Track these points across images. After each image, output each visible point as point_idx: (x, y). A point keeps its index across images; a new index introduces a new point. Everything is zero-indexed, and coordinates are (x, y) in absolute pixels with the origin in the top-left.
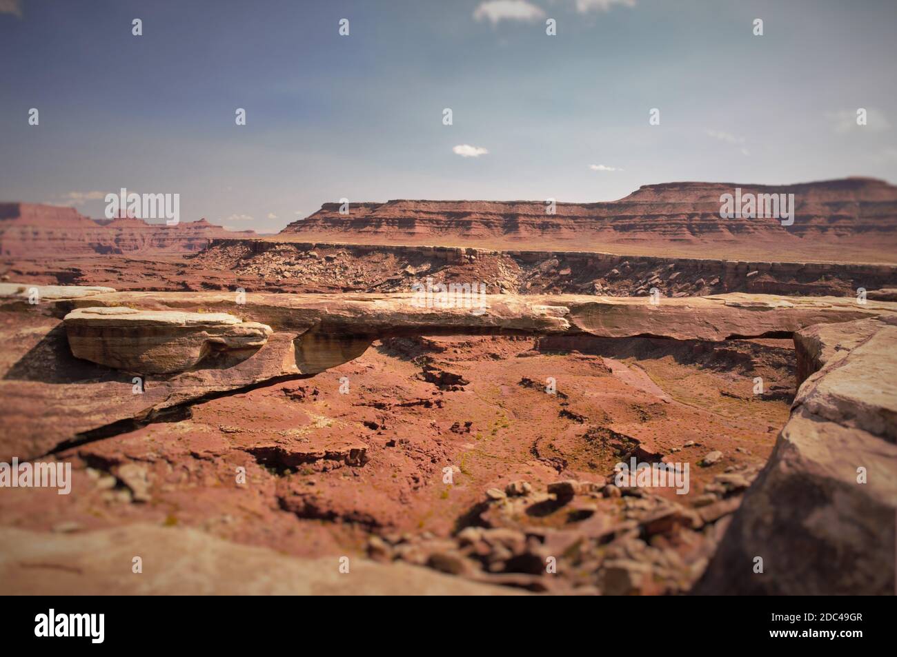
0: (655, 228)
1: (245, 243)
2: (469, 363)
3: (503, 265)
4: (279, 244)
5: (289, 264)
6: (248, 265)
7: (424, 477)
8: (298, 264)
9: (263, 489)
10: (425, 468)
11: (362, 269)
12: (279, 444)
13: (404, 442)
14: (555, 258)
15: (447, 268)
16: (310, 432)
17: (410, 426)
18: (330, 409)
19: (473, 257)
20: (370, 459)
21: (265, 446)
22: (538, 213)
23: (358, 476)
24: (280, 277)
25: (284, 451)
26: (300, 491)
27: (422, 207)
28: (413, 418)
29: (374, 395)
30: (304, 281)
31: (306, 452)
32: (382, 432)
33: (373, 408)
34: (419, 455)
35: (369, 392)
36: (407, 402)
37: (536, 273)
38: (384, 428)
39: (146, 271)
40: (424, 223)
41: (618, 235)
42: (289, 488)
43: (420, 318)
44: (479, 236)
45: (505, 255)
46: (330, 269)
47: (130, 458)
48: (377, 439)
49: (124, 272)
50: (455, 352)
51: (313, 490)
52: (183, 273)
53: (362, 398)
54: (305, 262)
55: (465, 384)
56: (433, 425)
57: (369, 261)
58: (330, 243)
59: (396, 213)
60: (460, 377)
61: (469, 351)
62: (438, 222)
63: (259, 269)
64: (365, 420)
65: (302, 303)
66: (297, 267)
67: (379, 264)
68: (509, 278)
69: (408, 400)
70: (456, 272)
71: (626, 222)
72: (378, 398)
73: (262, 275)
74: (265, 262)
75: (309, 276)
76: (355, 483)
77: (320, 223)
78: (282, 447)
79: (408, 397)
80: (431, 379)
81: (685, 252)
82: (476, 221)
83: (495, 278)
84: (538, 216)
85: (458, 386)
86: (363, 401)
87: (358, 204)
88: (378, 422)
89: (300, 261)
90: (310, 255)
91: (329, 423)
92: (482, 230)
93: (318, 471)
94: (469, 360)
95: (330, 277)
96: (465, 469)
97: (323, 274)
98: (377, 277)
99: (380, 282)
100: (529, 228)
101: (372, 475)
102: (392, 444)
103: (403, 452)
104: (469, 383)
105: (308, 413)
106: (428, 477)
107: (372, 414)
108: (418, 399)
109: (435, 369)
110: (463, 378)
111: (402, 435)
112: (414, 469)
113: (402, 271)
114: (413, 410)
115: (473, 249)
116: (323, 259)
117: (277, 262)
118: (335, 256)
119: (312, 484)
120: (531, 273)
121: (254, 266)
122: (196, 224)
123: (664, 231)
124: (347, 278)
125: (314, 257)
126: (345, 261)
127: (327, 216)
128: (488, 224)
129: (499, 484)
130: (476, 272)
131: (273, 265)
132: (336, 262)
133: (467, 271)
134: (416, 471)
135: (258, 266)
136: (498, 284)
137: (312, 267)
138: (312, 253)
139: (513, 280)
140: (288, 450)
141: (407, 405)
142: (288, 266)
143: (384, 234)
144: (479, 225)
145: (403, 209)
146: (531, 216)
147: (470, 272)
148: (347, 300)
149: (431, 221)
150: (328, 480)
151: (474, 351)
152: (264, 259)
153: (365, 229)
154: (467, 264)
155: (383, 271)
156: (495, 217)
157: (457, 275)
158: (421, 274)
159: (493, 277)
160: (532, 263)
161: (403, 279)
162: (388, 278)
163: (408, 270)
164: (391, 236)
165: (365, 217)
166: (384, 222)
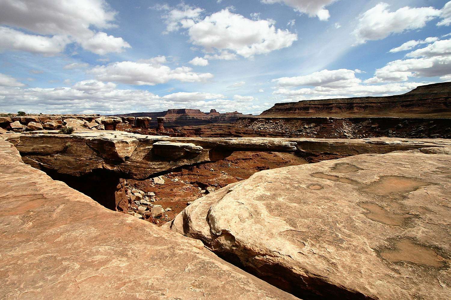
1: (249, 118)
3: (345, 123)
4: (260, 118)
5: (263, 125)
6: (250, 126)
8: (266, 125)
11: (288, 126)
14: (370, 120)
15: (321, 125)
19: (332, 121)
22: (363, 102)
24: (259, 130)
27: (312, 103)
30: (268, 131)
37: (361, 127)
39: (219, 128)
40: (313, 109)
44: (336, 113)
45: (346, 120)
46: (277, 127)
47: (209, 185)
49: (213, 129)
50: (322, 157)
52: (230, 128)
54: (268, 124)
57: (291, 123)
58: (277, 117)
59: (302, 105)
61: (328, 157)
62: (318, 108)
63: (253, 127)
66: (265, 126)
67: (294, 124)
68: (347, 129)
70: (324, 126)
71: (408, 103)
73: (254, 129)
75: (269, 129)
77: (274, 110)
84: (363, 103)
92: (337, 110)
95: (276, 129)
97: (274, 128)
98: (294, 129)
99: (295, 131)
113: (303, 127)
115: (332, 117)
116: (275, 123)
117: (259, 125)
118: (279, 122)
122: (234, 113)
124: (282, 129)
125: (271, 122)
126: (282, 123)
127: (276, 108)
128: (340, 108)
130: (333, 127)
131: (257, 126)
132: (279, 124)
136: (342, 131)
137: (271, 126)
139: (349, 129)
143: (297, 113)
144: (336, 108)
145: (304, 104)
146: (360, 103)
147: (330, 127)
149: (315, 107)
151: (330, 157)
152: (255, 124)
153: (290, 112)
154: (329, 123)
155: (296, 127)
156: (343, 105)
157: (325, 128)
158: (311, 128)
159: (341, 128)
160: (358, 122)
161: (303, 129)
162: (298, 129)
163: (305, 126)
164: (300, 114)
165: (290, 108)
166: (297, 109)
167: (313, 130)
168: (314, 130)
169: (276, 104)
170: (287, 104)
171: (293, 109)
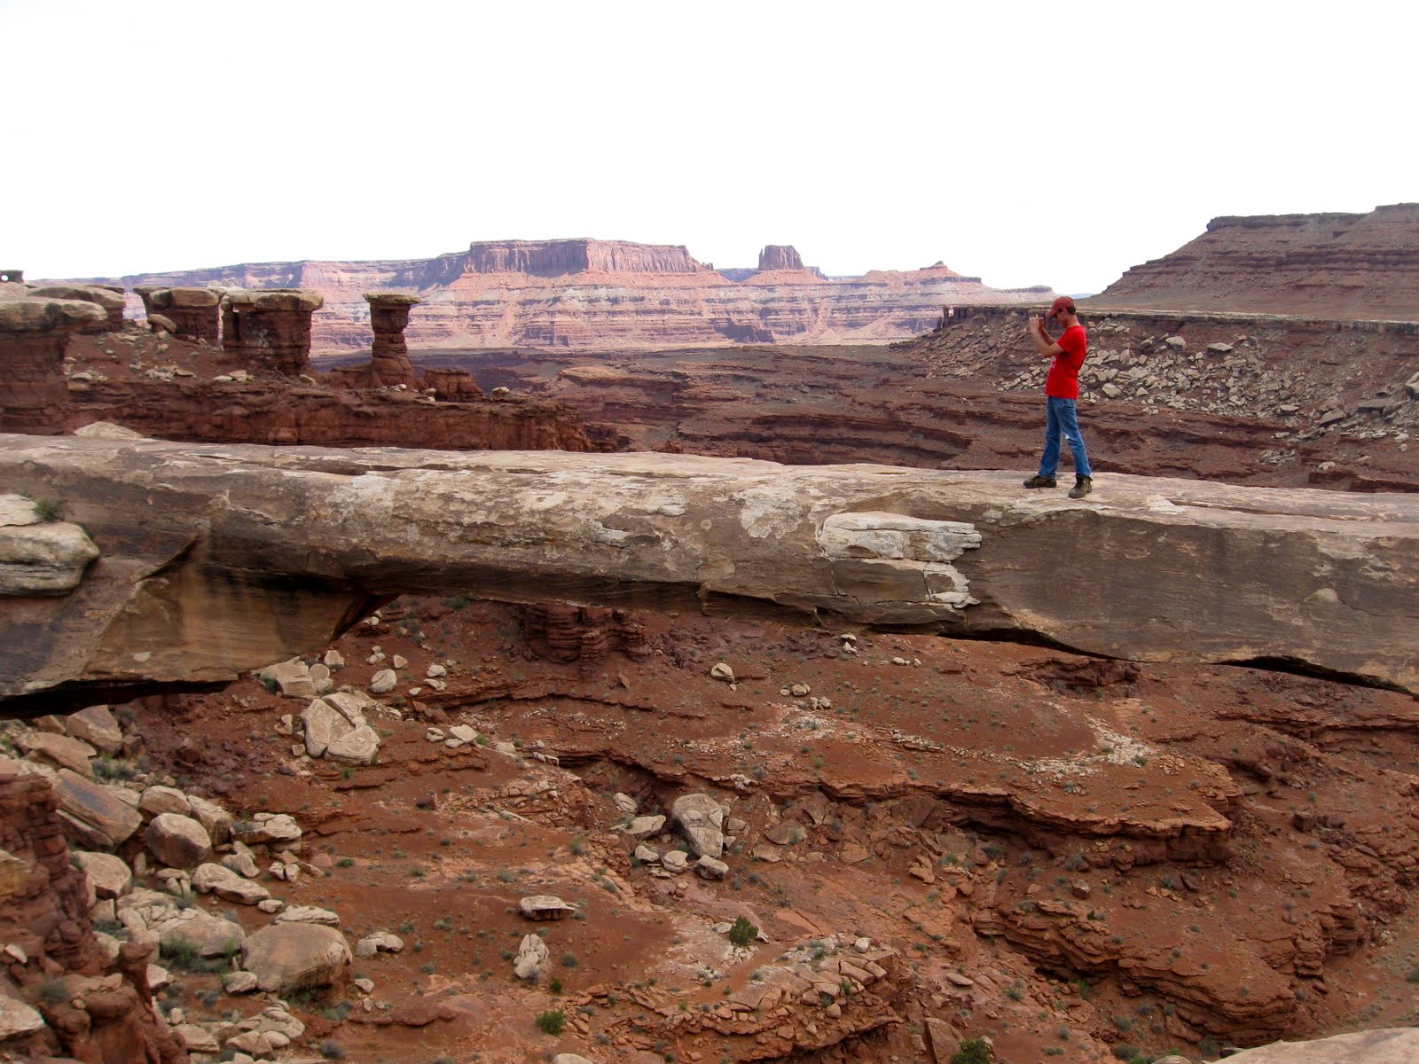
4: (1097, 319)
5: (1117, 364)
6: (1023, 366)
7: (1369, 919)
8: (1137, 364)
10: (1376, 896)
11: (1294, 379)
12: (1014, 791)
13: (1329, 823)
16: (1090, 771)
17: (1355, 785)
18: (1154, 721)
20: (1232, 855)
21: (981, 791)
23: (1196, 891)
25: (1023, 806)
26: (1048, 904)
28: (1367, 766)
29: (1276, 696)
31: (1073, 818)
32: (1279, 791)
33: (1264, 731)
34: (1366, 862)
38: (1283, 782)
42: (1025, 895)
46: (1214, 379)
48: (1262, 807)
51: (1081, 909)
53: (1245, 701)
54: (1155, 362)
57: (1314, 362)
58: (1219, 314)
59: (1397, 239)
64: (1235, 756)
66: (1135, 373)
67: (1339, 369)
76: (1184, 907)
77: (1200, 266)
78: (1021, 798)
86: (1246, 710)
88: (1270, 768)
89: (1143, 359)
90: (1169, 344)
91: (1142, 754)
93: (1097, 865)
98: (1334, 401)
99: (1340, 414)
101: (1231, 895)
102: (1299, 824)
103: (1322, 848)
105: (1096, 724)
106: (1378, 920)
107: (1256, 743)
111: (1326, 805)
112: (1343, 898)
114: (1374, 744)
116: (1200, 355)
118: (1229, 346)
119: (1081, 895)
122: (925, 275)
124: (1254, 400)
125: (1177, 348)
126: (1252, 359)
127: (1218, 247)
132: (1229, 361)
134: (1348, 902)
138: (1173, 339)
140: (1033, 805)
142: (1115, 370)
143: (1361, 293)
150: (1119, 891)
153: (1311, 281)
161: (1400, 407)
162: (1362, 404)
163: (1413, 385)
164: (1378, 297)
165: (1313, 249)
166: (1362, 261)
169: (1218, 225)
170: (1295, 222)
171: (1337, 261)
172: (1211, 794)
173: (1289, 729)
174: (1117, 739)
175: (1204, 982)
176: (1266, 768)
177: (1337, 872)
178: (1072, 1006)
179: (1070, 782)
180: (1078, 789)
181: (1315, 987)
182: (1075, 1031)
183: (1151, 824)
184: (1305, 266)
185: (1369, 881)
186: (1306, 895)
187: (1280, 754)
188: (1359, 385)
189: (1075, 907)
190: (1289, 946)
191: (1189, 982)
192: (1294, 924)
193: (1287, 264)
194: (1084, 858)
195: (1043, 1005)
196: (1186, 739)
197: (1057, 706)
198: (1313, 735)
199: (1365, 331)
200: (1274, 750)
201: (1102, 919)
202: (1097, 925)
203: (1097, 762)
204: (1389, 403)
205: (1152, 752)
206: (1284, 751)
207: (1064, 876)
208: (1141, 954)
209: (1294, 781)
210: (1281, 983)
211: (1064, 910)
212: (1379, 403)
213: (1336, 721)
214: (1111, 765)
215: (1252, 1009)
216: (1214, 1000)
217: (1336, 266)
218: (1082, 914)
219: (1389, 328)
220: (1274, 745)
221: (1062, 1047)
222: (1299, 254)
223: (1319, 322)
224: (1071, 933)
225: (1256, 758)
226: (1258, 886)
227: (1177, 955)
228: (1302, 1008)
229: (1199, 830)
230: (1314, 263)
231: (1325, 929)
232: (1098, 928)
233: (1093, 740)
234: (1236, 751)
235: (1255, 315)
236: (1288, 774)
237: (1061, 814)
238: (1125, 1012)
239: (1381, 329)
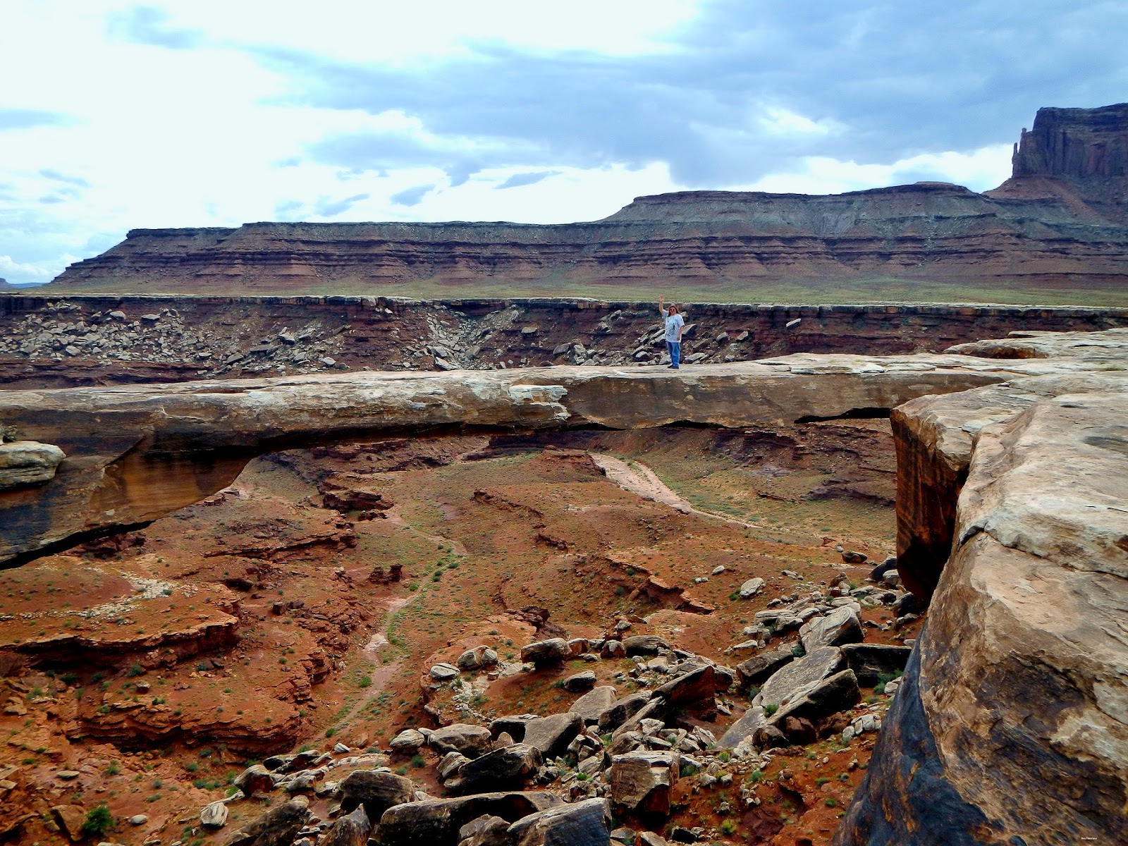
0: (657, 259)
2: (392, 475)
3: (435, 321)
4: (54, 301)
5: (74, 332)
7: (330, 657)
8: (91, 331)
9: (54, 710)
10: (332, 642)
11: (205, 336)
12: (79, 633)
13: (294, 605)
14: (514, 309)
15: (349, 330)
16: (132, 607)
17: (304, 580)
18: (167, 566)
19: (388, 311)
20: (240, 639)
21: (53, 639)
22: (485, 241)
23: (222, 668)
24: (59, 356)
25: (89, 642)
26: (121, 704)
27: (299, 234)
28: (308, 568)
29: (241, 536)
30: (104, 360)
31: (128, 640)
32: (259, 593)
33: (240, 559)
34: (322, 624)
35: (231, 532)
36: (296, 543)
37: (486, 333)
38: (261, 587)
40: (306, 259)
41: (605, 272)
42: (102, 702)
43: (330, 415)
44: (395, 278)
45: (437, 307)
46: (149, 339)
48: (251, 606)
50: (369, 458)
51: (146, 700)
53: (222, 543)
54: (103, 329)
55: (387, 508)
56: (340, 575)
57: (217, 324)
58: (147, 295)
59: (259, 245)
60: (379, 497)
61: (390, 457)
62: (327, 257)
63: (19, 344)
64: (227, 577)
65: (117, 403)
66: (91, 338)
67: (234, 328)
68: (445, 342)
69: (297, 540)
70: (362, 334)
71: (616, 251)
72: (247, 540)
73: (26, 354)
74: (30, 331)
75: (112, 352)
76: (217, 680)
77: (125, 263)
78: (85, 636)
79: (297, 535)
80: (332, 504)
81: (701, 294)
82: (390, 255)
83: (424, 343)
84: (485, 245)
85: (376, 511)
86: (223, 548)
87: (193, 230)
88: (251, 580)
89: (94, 327)
90: (113, 317)
91: (167, 588)
92: (400, 268)
93: (152, 668)
94: (391, 470)
95: (150, 351)
96: (395, 637)
97: (138, 348)
98: (234, 348)
99: (239, 356)
100: (472, 264)
101: (246, 664)
102: (276, 611)
103: (294, 622)
104: (393, 505)
105: (128, 575)
106: (335, 657)
107: (238, 567)
108: (312, 537)
109: (338, 488)
110: (383, 498)
111: (290, 595)
112: (315, 648)
113: (274, 337)
114: (307, 554)
115: (388, 298)
116: (137, 323)
117: (53, 331)
118: (157, 316)
119: (144, 691)
120: (479, 333)
121: (9, 339)
123: (671, 265)
124: (180, 351)
125: (120, 320)
126: (175, 324)
127: (137, 250)
128: (409, 260)
129: (449, 655)
130: (394, 334)
131: (46, 337)
132: (158, 326)
133: (380, 333)
134: (318, 650)
135: (17, 338)
136: (429, 351)
138: (115, 314)
139: (452, 343)
140: (95, 640)
141: (298, 549)
142: (73, 337)
143: (240, 278)
144: (394, 260)
145: (268, 237)
146: (476, 245)
147: (384, 335)
148: (199, 392)
149: (316, 255)
150: (171, 681)
151: (398, 456)
152: (28, 327)
153: (207, 271)
154: (379, 321)
155: (242, 338)
156: (419, 248)
157: (364, 340)
158: (306, 340)
159: (421, 340)
160: (479, 317)
161: (277, 349)
162: (252, 349)
163: (283, 335)
164: (251, 281)
165: (204, 252)
166: (237, 259)
167: (321, 352)
168: (322, 349)
169: (134, 235)
170: (190, 233)
171: (222, 259)
172: (220, 604)
173: (254, 555)
174: (147, 582)
175: (243, 723)
176: (248, 581)
177: (307, 633)
178: (156, 766)
179: (121, 617)
180: (128, 621)
181: (309, 706)
182: (165, 780)
183: (185, 631)
184: (201, 262)
185: (325, 635)
186: (292, 652)
187: (256, 570)
188: (249, 337)
189: (142, 700)
190: (290, 685)
191: (232, 726)
192: (289, 671)
193: (188, 260)
194: (142, 666)
195: (136, 771)
196: (192, 573)
197: (95, 569)
198: (269, 555)
199: (249, 303)
200: (251, 569)
201: (163, 702)
202: (161, 707)
203: (137, 600)
204: (271, 346)
205: (174, 585)
206: (257, 568)
207: (129, 682)
208: (196, 717)
209: (267, 585)
210: (290, 709)
211: (135, 704)
212: (263, 347)
213: (282, 545)
214: (147, 599)
215: (276, 730)
216: (251, 732)
217: (221, 262)
218: (147, 703)
219: (263, 300)
220: (251, 566)
221: (159, 793)
222: (195, 255)
223: (218, 298)
224: (142, 718)
225: (241, 576)
226: (261, 654)
227: (221, 711)
228: (304, 721)
229: (218, 627)
230: (206, 260)
231: (308, 671)
232: (162, 709)
233: (129, 586)
234: (227, 574)
235: (173, 295)
236: (263, 582)
237: (118, 640)
238: (192, 759)
239: (258, 301)
